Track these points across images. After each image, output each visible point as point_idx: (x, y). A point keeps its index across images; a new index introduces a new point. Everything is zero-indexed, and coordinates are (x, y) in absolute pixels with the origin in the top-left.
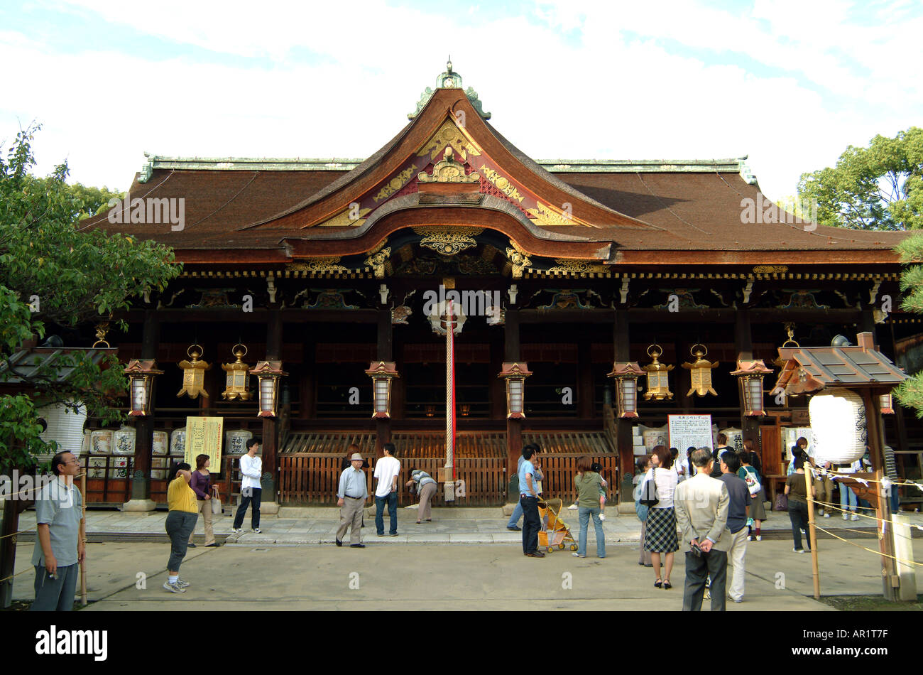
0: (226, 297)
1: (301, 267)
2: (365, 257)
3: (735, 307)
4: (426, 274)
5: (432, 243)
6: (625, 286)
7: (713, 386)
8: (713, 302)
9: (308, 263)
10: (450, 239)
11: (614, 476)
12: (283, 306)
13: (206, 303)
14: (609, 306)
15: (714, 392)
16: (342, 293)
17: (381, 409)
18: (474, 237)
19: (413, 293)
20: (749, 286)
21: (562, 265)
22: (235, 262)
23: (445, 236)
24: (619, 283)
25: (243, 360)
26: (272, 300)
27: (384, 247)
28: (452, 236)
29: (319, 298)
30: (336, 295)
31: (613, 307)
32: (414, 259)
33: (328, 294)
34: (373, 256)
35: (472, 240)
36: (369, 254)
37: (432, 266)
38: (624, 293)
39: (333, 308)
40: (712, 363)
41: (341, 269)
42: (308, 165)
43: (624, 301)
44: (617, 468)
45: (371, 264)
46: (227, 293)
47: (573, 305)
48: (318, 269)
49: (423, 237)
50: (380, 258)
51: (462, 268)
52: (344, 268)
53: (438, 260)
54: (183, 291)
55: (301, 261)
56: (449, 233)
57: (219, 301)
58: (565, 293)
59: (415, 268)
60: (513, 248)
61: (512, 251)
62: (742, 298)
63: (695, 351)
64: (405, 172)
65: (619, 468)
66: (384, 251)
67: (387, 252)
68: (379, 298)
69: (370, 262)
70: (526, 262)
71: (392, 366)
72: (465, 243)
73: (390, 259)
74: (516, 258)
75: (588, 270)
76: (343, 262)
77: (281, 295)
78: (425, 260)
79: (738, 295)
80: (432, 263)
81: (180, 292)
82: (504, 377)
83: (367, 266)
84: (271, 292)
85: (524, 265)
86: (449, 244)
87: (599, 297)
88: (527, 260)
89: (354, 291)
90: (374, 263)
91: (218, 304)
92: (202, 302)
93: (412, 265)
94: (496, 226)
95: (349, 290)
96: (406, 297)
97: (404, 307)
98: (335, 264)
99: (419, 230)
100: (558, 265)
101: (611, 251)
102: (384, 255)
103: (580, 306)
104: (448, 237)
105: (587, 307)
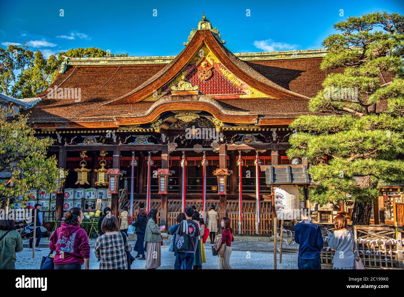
0: (95, 140)
1: (124, 128)
2: (151, 124)
4: (184, 128)
5: (180, 117)
6: (274, 132)
9: (127, 127)
11: (270, 223)
12: (120, 144)
13: (86, 143)
14: (269, 142)
16: (147, 137)
17: (162, 190)
18: (197, 114)
19: (177, 137)
21: (238, 125)
23: (185, 113)
24: (270, 132)
25: (105, 167)
26: (115, 141)
27: (159, 119)
29: (136, 140)
30: (143, 138)
31: (271, 142)
33: (140, 137)
34: (154, 123)
36: (152, 122)
38: (274, 135)
39: (143, 144)
42: (146, 61)
43: (275, 139)
44: (271, 219)
45: (153, 126)
46: (96, 137)
47: (252, 141)
48: (131, 129)
49: (176, 114)
50: (157, 124)
51: (200, 125)
52: (142, 129)
54: (76, 137)
55: (123, 126)
56: (187, 112)
57: (92, 141)
58: (247, 135)
59: (179, 125)
60: (215, 118)
61: (215, 120)
66: (159, 121)
67: (160, 121)
68: (162, 140)
70: (222, 124)
71: (167, 170)
72: (194, 116)
73: (162, 124)
74: (217, 123)
75: (250, 127)
76: (141, 126)
77: (119, 139)
81: (75, 138)
82: (216, 176)
83: (152, 127)
84: (114, 138)
85: (221, 126)
86: (187, 117)
87: (265, 137)
88: (222, 123)
89: (152, 136)
90: (155, 126)
91: (92, 143)
92: (84, 142)
93: (178, 123)
94: (206, 110)
95: (150, 136)
96: (175, 138)
97: (174, 143)
98: (138, 127)
99: (174, 111)
100: (236, 126)
101: (258, 120)
102: (159, 123)
103: (255, 142)
104: (187, 114)
105: (259, 142)
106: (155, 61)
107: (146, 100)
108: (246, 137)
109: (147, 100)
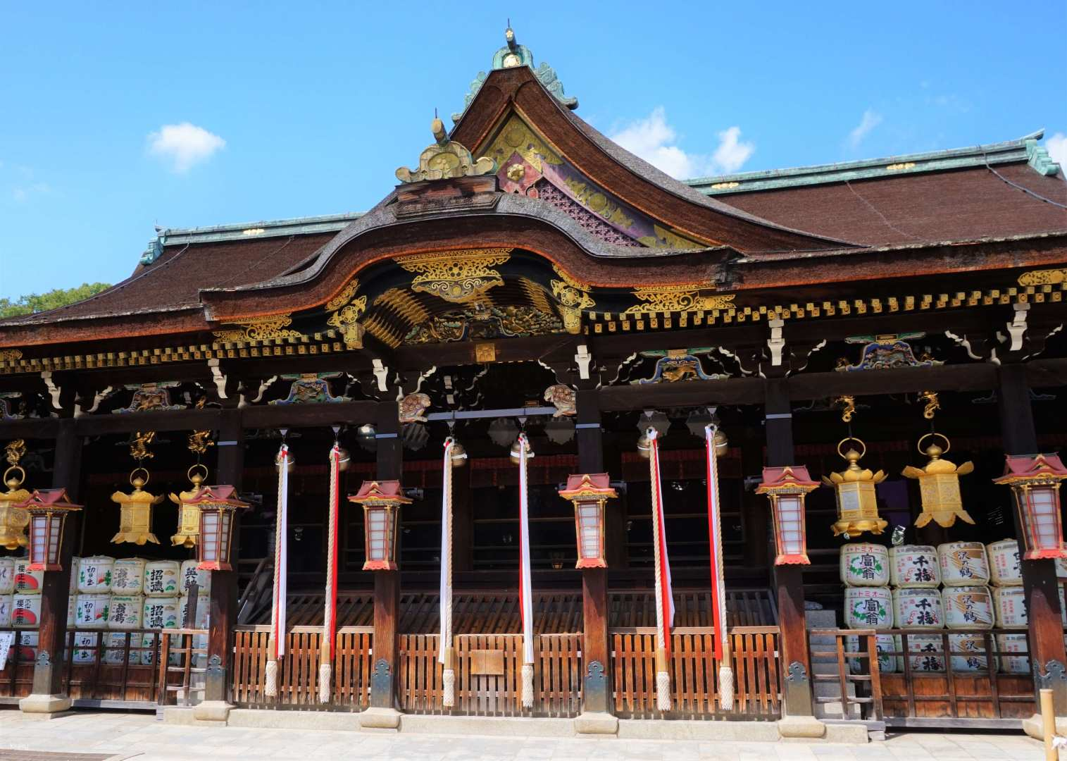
0: (165, 395)
1: (235, 337)
2: (326, 313)
3: (995, 359)
4: (450, 341)
5: (431, 283)
6: (777, 334)
7: (965, 507)
8: (953, 354)
9: (245, 329)
10: (459, 274)
11: (772, 667)
12: (240, 404)
13: (140, 405)
14: (756, 375)
15: (967, 518)
16: (328, 380)
17: (377, 554)
18: (497, 267)
19: (431, 372)
20: (1021, 318)
21: (647, 301)
22: (136, 334)
23: (451, 269)
24: (763, 329)
26: (223, 394)
27: (357, 296)
28: (461, 268)
29: (294, 389)
30: (317, 383)
31: (762, 374)
32: (432, 320)
33: (306, 381)
34: (340, 311)
35: (494, 273)
36: (330, 308)
37: (459, 328)
38: (776, 344)
39: (316, 401)
40: (958, 465)
41: (292, 336)
43: (777, 361)
44: (776, 654)
45: (338, 324)
46: (168, 389)
47: (691, 375)
48: (259, 338)
49: (416, 274)
50: (351, 315)
51: (506, 327)
52: (298, 334)
53: (468, 317)
55: (234, 328)
56: (456, 265)
57: (156, 401)
58: (675, 355)
59: (433, 332)
60: (561, 280)
61: (562, 285)
62: (1009, 341)
63: (926, 445)
65: (781, 653)
66: (356, 302)
67: (361, 304)
68: (374, 381)
69: (336, 320)
70: (585, 302)
71: (393, 486)
72: (483, 279)
73: (367, 315)
74: (569, 297)
75: (694, 306)
76: (292, 323)
77: (240, 387)
78: (449, 320)
79: (1001, 338)
80: (458, 324)
81: (104, 391)
82: (569, 501)
83: (331, 328)
84: (218, 383)
85: (583, 306)
86: (456, 283)
87: (737, 358)
88: (586, 298)
89: (345, 375)
90: (342, 322)
91: (155, 406)
92: (134, 404)
93: (429, 328)
95: (333, 374)
96: (421, 379)
97: (419, 395)
98: (283, 328)
99: (409, 264)
100: (640, 303)
101: (730, 268)
102: (356, 309)
103: (703, 375)
104: (456, 271)
105: (715, 376)
108: (669, 360)
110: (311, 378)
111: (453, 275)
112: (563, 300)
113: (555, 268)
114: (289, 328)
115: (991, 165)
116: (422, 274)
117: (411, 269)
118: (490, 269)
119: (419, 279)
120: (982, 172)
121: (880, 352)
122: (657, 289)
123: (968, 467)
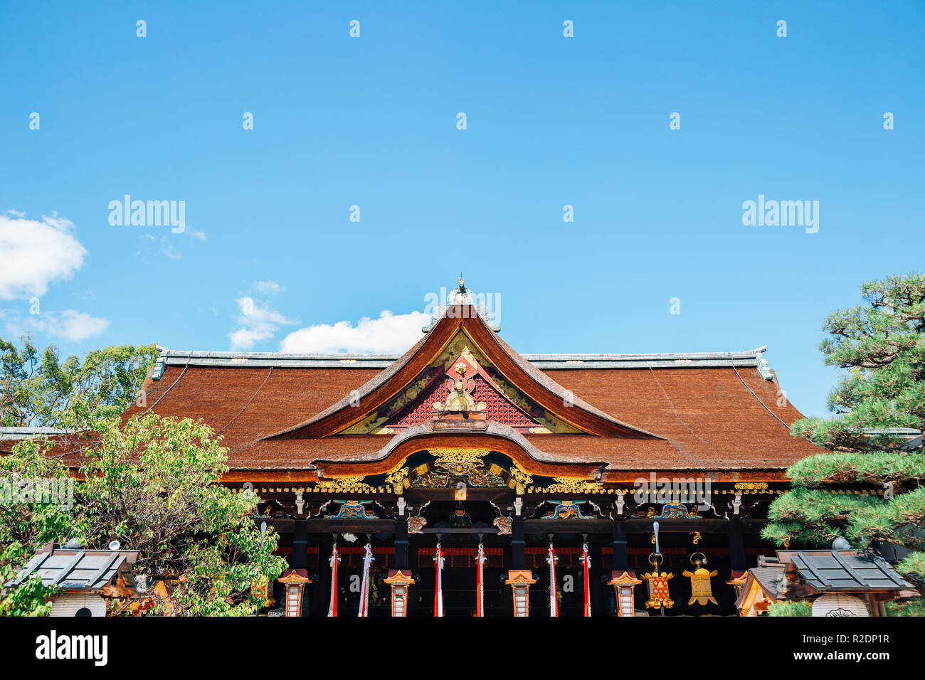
0: (256, 508)
1: (329, 484)
2: (386, 476)
3: (727, 518)
4: (439, 487)
5: (445, 463)
6: (620, 500)
9: (336, 481)
10: (461, 460)
12: (309, 517)
14: (608, 517)
15: (715, 602)
16: (364, 505)
17: (399, 609)
18: (481, 457)
19: (427, 504)
20: (738, 498)
21: (560, 482)
22: (272, 481)
23: (457, 456)
24: (615, 497)
26: (300, 511)
27: (403, 467)
28: (462, 457)
29: (342, 509)
30: (357, 507)
31: (611, 518)
32: (429, 474)
33: (350, 505)
34: (393, 475)
35: (480, 461)
36: (390, 473)
37: (445, 479)
38: (620, 505)
39: (355, 518)
40: (710, 572)
41: (364, 487)
42: (322, 362)
43: (620, 512)
45: (391, 482)
47: (574, 515)
48: (344, 486)
49: (437, 457)
50: (398, 477)
51: (472, 481)
52: (367, 486)
53: (450, 473)
55: (330, 480)
56: (459, 454)
58: (565, 503)
59: (430, 481)
60: (516, 468)
61: (516, 470)
62: (733, 510)
63: (694, 560)
64: (419, 382)
66: (403, 470)
67: (405, 472)
68: (397, 509)
69: (390, 480)
70: (528, 480)
72: (474, 463)
73: (407, 477)
74: (519, 477)
75: (583, 487)
76: (367, 480)
77: (308, 507)
78: (439, 474)
79: (730, 506)
80: (445, 477)
82: (510, 585)
83: (387, 484)
84: (298, 505)
85: (527, 482)
86: (459, 464)
87: (599, 508)
88: (528, 478)
89: (374, 502)
90: (394, 481)
93: (427, 478)
94: (500, 449)
95: (369, 502)
96: (422, 508)
97: (420, 518)
98: (359, 481)
99: (433, 451)
100: (556, 483)
101: (602, 471)
102: (403, 474)
103: (581, 516)
104: (459, 457)
105: (587, 517)
106: (341, 361)
107: (347, 432)
108: (563, 506)
109: (349, 433)
110: (354, 504)
111: (458, 460)
112: (517, 478)
113: (514, 462)
114: (362, 482)
115: (736, 367)
116: (441, 458)
117: (435, 455)
118: (478, 458)
119: (438, 460)
120: (731, 371)
121: (671, 509)
122: (566, 478)
123: (715, 573)
